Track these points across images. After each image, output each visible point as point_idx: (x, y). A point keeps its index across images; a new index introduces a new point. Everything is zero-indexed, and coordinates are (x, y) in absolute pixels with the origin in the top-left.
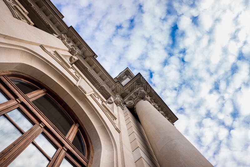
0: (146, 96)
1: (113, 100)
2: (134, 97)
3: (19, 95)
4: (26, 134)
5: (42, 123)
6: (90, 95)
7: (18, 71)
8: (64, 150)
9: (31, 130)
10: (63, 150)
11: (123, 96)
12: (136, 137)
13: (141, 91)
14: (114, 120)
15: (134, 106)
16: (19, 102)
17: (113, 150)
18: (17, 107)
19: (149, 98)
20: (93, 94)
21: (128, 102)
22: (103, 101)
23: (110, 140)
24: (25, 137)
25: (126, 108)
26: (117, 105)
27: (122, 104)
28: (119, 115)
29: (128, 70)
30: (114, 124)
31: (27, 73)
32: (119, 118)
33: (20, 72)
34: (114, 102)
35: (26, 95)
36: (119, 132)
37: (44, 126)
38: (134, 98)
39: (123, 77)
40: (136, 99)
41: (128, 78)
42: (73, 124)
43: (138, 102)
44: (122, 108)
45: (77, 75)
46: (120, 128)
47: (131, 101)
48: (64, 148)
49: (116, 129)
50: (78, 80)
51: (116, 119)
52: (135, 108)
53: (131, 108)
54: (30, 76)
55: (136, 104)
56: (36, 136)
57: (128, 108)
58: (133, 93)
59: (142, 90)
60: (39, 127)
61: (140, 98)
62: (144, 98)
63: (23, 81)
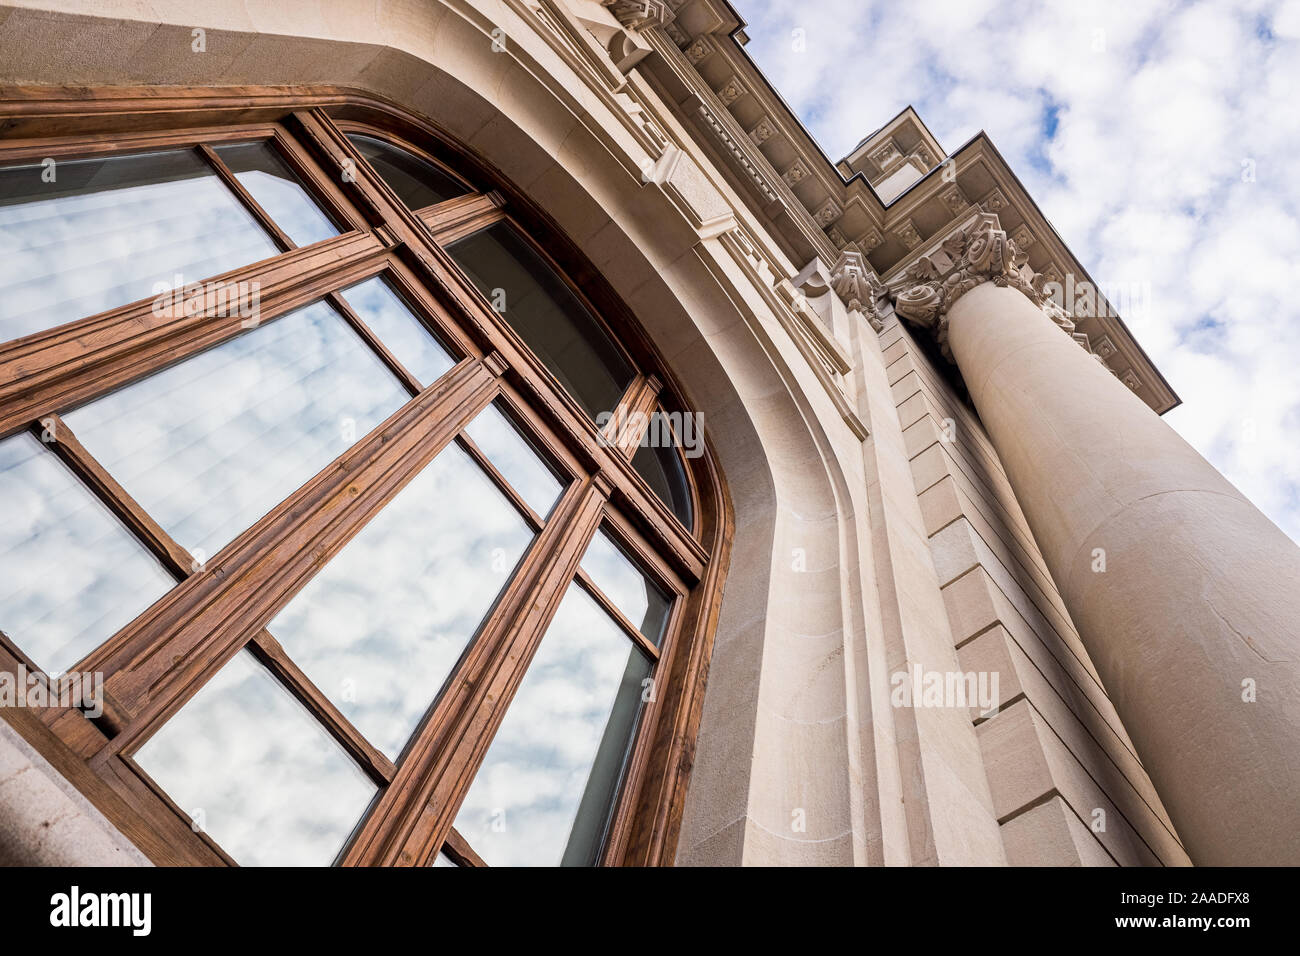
0: (1011, 265)
1: (827, 279)
2: (944, 265)
3: (385, 211)
4: (431, 398)
5: (494, 353)
6: (719, 238)
7: (374, 91)
8: (596, 491)
9: (448, 383)
10: (593, 488)
11: (880, 262)
12: (951, 469)
13: (985, 236)
14: (834, 373)
15: (940, 311)
16: (392, 243)
17: (835, 515)
18: (381, 267)
19: (1026, 275)
20: (732, 233)
21: (910, 292)
22: (779, 274)
23: (816, 469)
24: (425, 408)
25: (895, 320)
26: (847, 306)
27: (872, 299)
28: (857, 354)
29: (909, 119)
30: (834, 395)
31: (412, 107)
32: (861, 367)
33: (381, 100)
34: (835, 289)
35: (417, 212)
36: (862, 435)
37: (506, 367)
38: (943, 271)
39: (881, 158)
40: (955, 276)
41: (908, 167)
42: (633, 378)
43: (964, 291)
44: (876, 321)
45: (653, 128)
46: (868, 416)
47: (923, 288)
48: (598, 479)
49: (846, 420)
50: (660, 155)
51: (845, 370)
52: (947, 324)
53: (921, 327)
54: (427, 120)
55: (950, 304)
56: (472, 413)
57: (904, 321)
58: (939, 246)
59: (992, 231)
60: (485, 370)
61: (981, 274)
62: (1000, 273)
63: (399, 144)
